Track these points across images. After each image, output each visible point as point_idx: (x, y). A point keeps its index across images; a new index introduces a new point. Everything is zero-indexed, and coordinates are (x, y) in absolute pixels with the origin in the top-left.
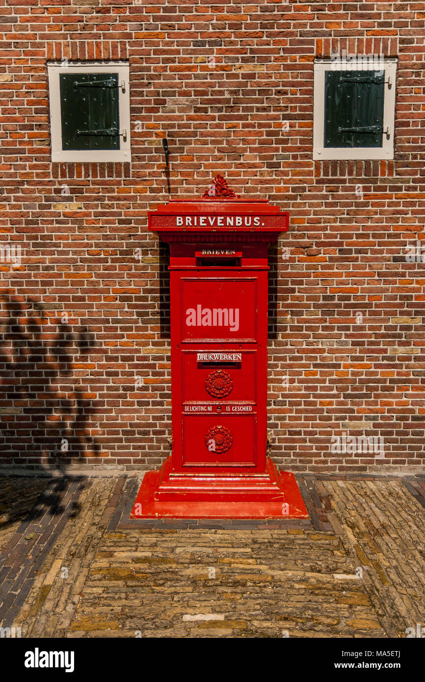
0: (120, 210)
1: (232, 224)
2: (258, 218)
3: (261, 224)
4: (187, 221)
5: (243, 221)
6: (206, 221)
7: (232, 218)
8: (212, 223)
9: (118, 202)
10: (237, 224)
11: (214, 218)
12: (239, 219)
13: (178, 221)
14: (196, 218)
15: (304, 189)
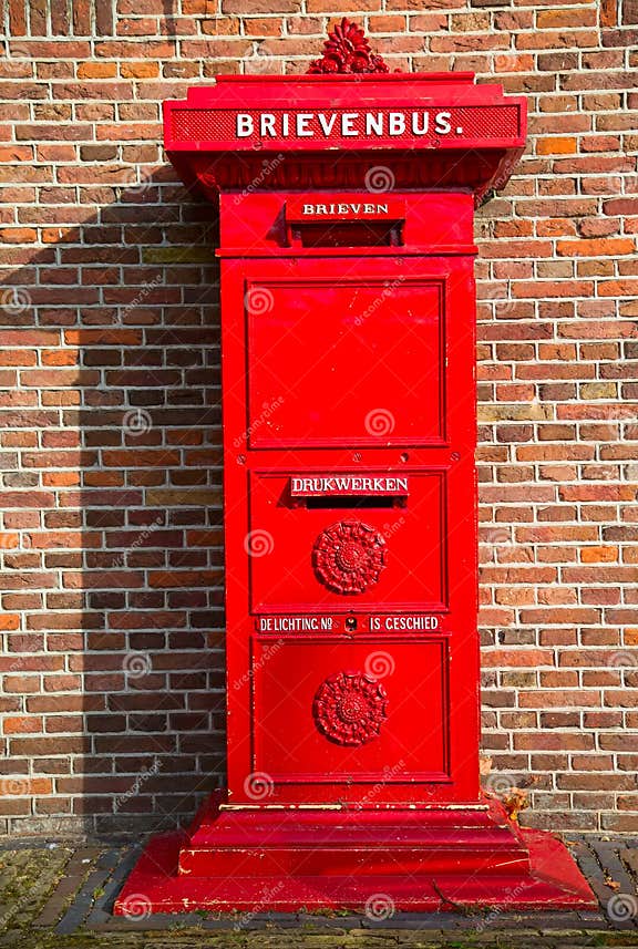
0: (85, 123)
1: (379, 131)
2: (448, 115)
3: (454, 130)
4: (264, 125)
5: (409, 122)
6: (315, 125)
7: (381, 115)
8: (328, 131)
9: (80, 101)
10: (393, 132)
11: (334, 116)
12: (398, 119)
13: (241, 124)
14: (286, 117)
15: (571, 61)
